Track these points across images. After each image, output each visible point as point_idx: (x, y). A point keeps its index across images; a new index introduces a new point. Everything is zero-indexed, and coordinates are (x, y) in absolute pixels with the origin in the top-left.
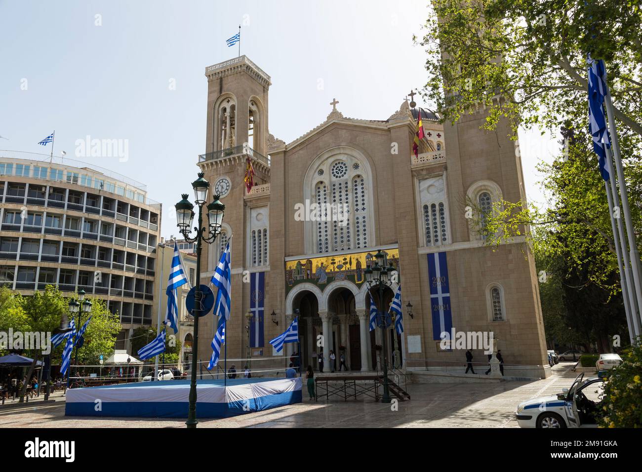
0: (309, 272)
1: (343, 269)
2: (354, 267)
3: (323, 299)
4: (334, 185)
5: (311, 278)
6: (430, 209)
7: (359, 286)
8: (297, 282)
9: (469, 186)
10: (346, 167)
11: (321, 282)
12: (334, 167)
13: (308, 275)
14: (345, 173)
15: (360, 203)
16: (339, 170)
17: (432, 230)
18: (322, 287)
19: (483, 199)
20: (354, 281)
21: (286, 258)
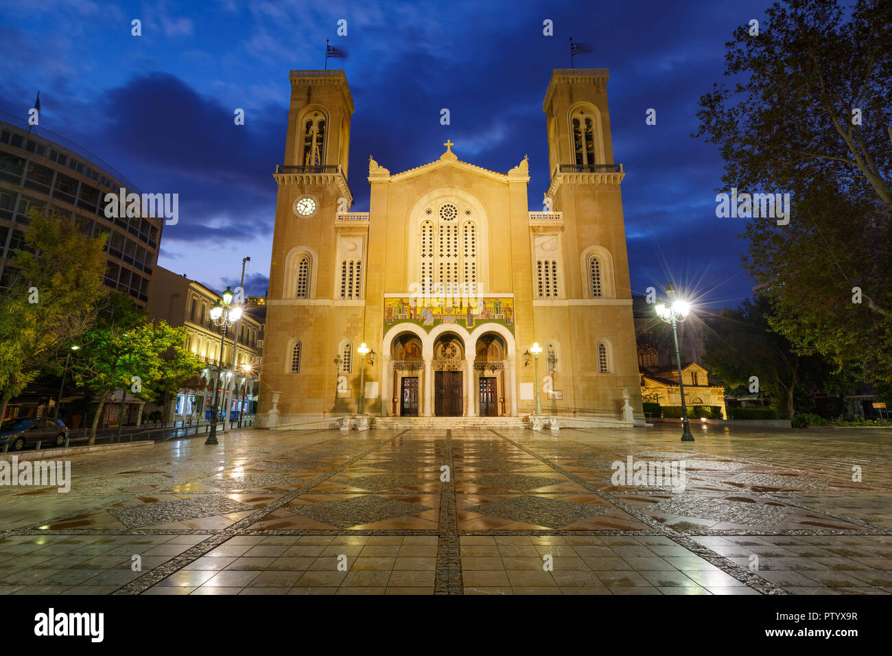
0: (412, 312)
1: (453, 313)
2: (465, 311)
3: (428, 341)
4: (442, 227)
5: (415, 318)
6: (543, 266)
7: (470, 331)
8: (397, 322)
9: (584, 249)
10: (456, 211)
11: (426, 323)
12: (443, 208)
13: (411, 315)
14: (454, 217)
15: (470, 248)
16: (448, 213)
17: (544, 285)
18: (428, 329)
19: (593, 263)
20: (465, 327)
21: (385, 294)
